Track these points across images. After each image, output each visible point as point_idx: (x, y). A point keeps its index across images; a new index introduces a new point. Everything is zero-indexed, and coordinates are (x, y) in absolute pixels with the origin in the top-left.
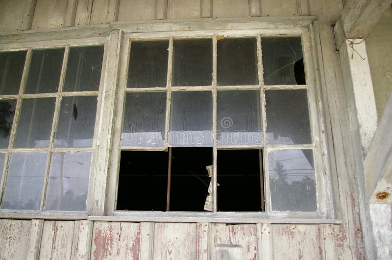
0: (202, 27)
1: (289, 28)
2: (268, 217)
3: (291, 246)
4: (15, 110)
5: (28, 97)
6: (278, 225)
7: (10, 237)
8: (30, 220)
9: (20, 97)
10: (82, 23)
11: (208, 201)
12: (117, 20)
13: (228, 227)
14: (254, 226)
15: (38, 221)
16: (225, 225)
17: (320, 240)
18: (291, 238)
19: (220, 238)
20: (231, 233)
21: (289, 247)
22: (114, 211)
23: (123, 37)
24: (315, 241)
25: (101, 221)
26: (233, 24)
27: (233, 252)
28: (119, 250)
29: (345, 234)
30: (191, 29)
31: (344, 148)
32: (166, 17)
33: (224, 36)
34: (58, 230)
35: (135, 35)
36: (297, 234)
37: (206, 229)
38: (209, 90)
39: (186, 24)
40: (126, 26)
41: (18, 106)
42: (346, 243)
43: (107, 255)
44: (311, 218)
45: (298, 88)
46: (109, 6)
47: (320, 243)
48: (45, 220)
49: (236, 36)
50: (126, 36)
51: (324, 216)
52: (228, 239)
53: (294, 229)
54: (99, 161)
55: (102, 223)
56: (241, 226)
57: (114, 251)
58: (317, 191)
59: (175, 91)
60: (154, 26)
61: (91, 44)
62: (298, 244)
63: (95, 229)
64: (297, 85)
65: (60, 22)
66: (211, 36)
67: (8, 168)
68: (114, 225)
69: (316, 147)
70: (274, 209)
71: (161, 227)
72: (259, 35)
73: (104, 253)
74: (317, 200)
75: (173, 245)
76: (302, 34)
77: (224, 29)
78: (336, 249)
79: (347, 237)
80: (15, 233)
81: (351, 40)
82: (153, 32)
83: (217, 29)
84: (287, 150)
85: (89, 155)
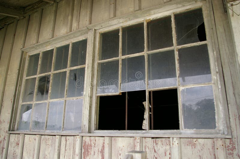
0: (136, 17)
1: (192, 4)
2: (180, 134)
3: (194, 153)
4: (50, 80)
5: (55, 73)
6: (184, 139)
7: (48, 144)
8: (55, 136)
9: (52, 73)
10: (75, 29)
11: (144, 124)
12: (90, 23)
13: (153, 140)
14: (169, 139)
15: (58, 136)
16: (151, 138)
17: (214, 149)
18: (193, 148)
19: (148, 147)
20: (154, 143)
21: (193, 154)
22: (94, 130)
23: (96, 32)
24: (211, 150)
25: (86, 136)
26: (154, 10)
27: (135, 156)
28: (94, 152)
29: (234, 145)
30: (130, 19)
31: (232, 83)
32: (115, 16)
33: (150, 19)
34: (67, 141)
35: (101, 30)
36: (198, 145)
37: (139, 141)
38: (143, 55)
39: (126, 17)
40: (95, 26)
41: (51, 78)
42: (235, 152)
43: (89, 155)
44: (211, 134)
45: (201, 44)
46: (86, 17)
47: (215, 152)
48: (62, 136)
49: (158, 18)
50: (97, 31)
51: (221, 132)
52: (153, 147)
53: (195, 141)
54: (85, 104)
55: (87, 137)
56: (161, 139)
57: (92, 153)
58: (216, 114)
59: (124, 58)
60: (109, 22)
61: (81, 39)
62: (199, 152)
63: (83, 140)
64: (199, 42)
65: (65, 31)
66: (143, 21)
67: (48, 109)
68: (92, 138)
69: (214, 84)
70: (185, 128)
71: (115, 139)
72: (172, 14)
73: (88, 153)
74: (216, 121)
75: (121, 150)
76: (202, 6)
77: (150, 15)
78: (227, 157)
79: (236, 147)
80: (50, 142)
81: (231, 3)
82: (111, 26)
83: (146, 16)
84: (193, 87)
85: (82, 100)
